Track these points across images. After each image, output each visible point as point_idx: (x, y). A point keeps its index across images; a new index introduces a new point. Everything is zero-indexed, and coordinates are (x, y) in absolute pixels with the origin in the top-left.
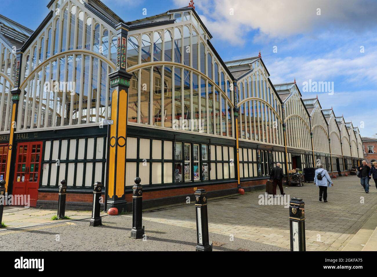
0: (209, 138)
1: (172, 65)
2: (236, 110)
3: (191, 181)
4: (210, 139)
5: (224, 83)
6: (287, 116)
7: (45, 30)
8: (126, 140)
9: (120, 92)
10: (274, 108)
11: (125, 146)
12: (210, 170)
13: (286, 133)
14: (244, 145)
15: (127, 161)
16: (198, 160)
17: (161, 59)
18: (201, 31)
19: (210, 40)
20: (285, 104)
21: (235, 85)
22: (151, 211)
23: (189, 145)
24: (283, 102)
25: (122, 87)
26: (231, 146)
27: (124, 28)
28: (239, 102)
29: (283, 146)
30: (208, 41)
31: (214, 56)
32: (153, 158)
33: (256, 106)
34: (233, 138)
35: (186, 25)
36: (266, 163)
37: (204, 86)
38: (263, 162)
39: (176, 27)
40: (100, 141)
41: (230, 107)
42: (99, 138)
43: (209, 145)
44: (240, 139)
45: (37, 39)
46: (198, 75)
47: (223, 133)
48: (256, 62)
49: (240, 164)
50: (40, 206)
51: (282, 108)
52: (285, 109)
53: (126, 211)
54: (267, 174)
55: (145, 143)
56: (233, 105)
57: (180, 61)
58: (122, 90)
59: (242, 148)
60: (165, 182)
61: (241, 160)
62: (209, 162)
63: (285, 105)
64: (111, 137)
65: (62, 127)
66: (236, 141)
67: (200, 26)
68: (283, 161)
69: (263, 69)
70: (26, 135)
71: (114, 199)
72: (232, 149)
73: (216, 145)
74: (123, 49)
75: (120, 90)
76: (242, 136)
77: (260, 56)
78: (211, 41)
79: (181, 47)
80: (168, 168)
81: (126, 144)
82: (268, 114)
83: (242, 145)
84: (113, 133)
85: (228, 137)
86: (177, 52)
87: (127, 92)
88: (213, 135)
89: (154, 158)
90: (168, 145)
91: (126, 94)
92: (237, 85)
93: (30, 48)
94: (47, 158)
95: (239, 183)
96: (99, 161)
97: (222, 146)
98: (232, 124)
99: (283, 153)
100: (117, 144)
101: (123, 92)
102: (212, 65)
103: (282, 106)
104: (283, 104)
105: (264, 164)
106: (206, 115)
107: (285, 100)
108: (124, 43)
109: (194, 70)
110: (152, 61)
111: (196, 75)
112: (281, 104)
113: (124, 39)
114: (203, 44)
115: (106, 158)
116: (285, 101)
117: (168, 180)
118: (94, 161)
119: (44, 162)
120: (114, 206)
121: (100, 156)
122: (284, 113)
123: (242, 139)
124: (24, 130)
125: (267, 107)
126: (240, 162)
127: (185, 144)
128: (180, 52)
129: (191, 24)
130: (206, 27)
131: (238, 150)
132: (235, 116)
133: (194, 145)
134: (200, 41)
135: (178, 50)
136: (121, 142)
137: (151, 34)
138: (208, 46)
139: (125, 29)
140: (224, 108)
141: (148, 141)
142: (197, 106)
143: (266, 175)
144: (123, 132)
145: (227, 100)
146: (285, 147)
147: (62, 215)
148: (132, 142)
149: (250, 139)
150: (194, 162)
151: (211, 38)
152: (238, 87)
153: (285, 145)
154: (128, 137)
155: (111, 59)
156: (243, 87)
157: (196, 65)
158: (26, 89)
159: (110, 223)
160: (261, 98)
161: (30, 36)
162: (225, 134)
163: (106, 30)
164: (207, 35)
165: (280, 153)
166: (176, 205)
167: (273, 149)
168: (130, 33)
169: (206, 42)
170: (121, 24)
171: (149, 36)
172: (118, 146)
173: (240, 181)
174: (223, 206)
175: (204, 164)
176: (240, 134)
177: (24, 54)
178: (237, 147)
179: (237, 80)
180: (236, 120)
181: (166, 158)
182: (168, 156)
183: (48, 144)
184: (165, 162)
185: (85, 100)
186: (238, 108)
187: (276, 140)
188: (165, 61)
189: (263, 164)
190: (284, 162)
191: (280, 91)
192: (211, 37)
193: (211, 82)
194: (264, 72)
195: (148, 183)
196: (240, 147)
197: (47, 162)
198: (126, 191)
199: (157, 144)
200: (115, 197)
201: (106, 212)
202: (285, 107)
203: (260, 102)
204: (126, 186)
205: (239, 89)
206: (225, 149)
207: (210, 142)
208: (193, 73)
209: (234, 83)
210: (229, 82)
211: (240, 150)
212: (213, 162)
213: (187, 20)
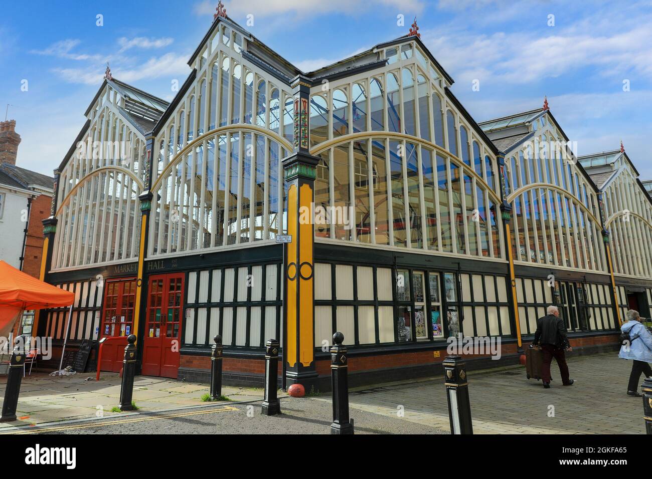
0: (458, 261)
1: (385, 137)
2: (505, 208)
3: (428, 339)
4: (459, 264)
5: (479, 161)
6: (610, 215)
7: (185, 99)
8: (313, 268)
9: (301, 188)
10: (581, 201)
11: (311, 280)
12: (463, 320)
13: (610, 248)
14: (526, 273)
15: (317, 303)
16: (438, 302)
17: (366, 127)
18: (433, 74)
19: (449, 88)
20: (603, 192)
21: (500, 163)
22: (361, 393)
23: (421, 275)
24: (600, 188)
25: (304, 179)
26: (501, 275)
27: (303, 84)
28: (510, 192)
29: (606, 272)
30: (446, 89)
31: (459, 115)
32: (359, 299)
33: (544, 199)
34: (503, 260)
35: (405, 67)
36: (573, 305)
37: (441, 168)
38: (566, 305)
39: (389, 72)
40: (272, 270)
41: (493, 203)
42: (270, 266)
43: (457, 273)
44: (516, 261)
45: (175, 114)
46: (431, 151)
47: (483, 251)
48: (540, 118)
49: (519, 308)
50: (182, 377)
51: (598, 199)
52: (605, 201)
53: (318, 390)
54: (577, 327)
55: (344, 273)
56: (500, 199)
57: (397, 128)
58: (304, 185)
59: (522, 278)
60: (382, 341)
61: (521, 300)
62: (460, 304)
63: (605, 193)
64: (289, 263)
65: (213, 249)
66: (508, 265)
67: (431, 65)
68: (609, 302)
69: (554, 130)
70: (161, 264)
71: (297, 369)
72: (501, 281)
73: (470, 274)
74: (303, 117)
75: (300, 185)
76: (520, 256)
77: (546, 107)
78: (452, 89)
79: (399, 105)
80: (386, 315)
81: (313, 275)
82: (570, 212)
83: (522, 273)
84: (292, 258)
85: (493, 258)
86: (392, 113)
87: (312, 187)
88: (465, 255)
89: (361, 297)
90: (384, 275)
91: (311, 190)
92: (505, 162)
93: (165, 129)
94: (191, 299)
95: (520, 345)
96: (271, 304)
97: (483, 275)
98: (498, 234)
99: (607, 288)
100: (299, 275)
101: (306, 187)
102: (456, 130)
103: (598, 196)
104: (600, 193)
105: (568, 308)
106: (449, 219)
107: (604, 184)
108: (305, 108)
109: (423, 142)
110: (352, 133)
111: (427, 151)
112: (595, 194)
113: (305, 101)
114: (437, 96)
115: (282, 298)
116: (605, 186)
117: (388, 337)
118: (263, 304)
119: (187, 306)
120: (298, 380)
121: (271, 296)
122: (603, 209)
123: (520, 262)
124: (159, 256)
125: (568, 199)
126: (520, 305)
127: (414, 273)
128: (398, 114)
129: (414, 64)
130: (442, 66)
131: (514, 281)
132: (504, 220)
133: (430, 273)
134: (433, 92)
135: (393, 109)
136: (306, 271)
137: (348, 89)
138: (446, 98)
139: (305, 84)
140: (483, 206)
141: (349, 269)
142: (431, 205)
143: (573, 329)
144: (307, 255)
145: (487, 191)
146: (610, 274)
147: (217, 394)
148: (323, 271)
149: (535, 261)
150: (432, 305)
151: (451, 84)
152: (506, 166)
153: (609, 272)
154: (315, 262)
155: (284, 136)
156: (517, 166)
157: (426, 133)
158: (159, 192)
159: (294, 410)
160: (554, 184)
161: (164, 110)
162: (487, 251)
163: (275, 89)
164: (444, 79)
165: (600, 287)
166: (405, 383)
167: (585, 279)
168: (313, 90)
169: (443, 92)
170: (299, 77)
171: (344, 90)
172: (300, 278)
173: (523, 341)
174: (491, 387)
175: (450, 308)
176: (516, 252)
177: (156, 139)
178: (513, 277)
179: (504, 154)
180: (507, 226)
181: (381, 298)
182: (385, 294)
183: (193, 276)
184: (380, 305)
185: (246, 204)
186: (509, 203)
187: (590, 262)
188: (372, 130)
189: (566, 307)
190: (611, 304)
191: (592, 168)
192: (451, 81)
193: (456, 161)
194: (556, 136)
195: (353, 343)
196: (516, 276)
197: (192, 306)
198: (316, 355)
199: (364, 274)
200: (299, 366)
201: (286, 392)
202: (604, 197)
203: (552, 191)
204: (316, 346)
205: (509, 170)
206: (489, 280)
207: (459, 268)
208: (423, 147)
209: (498, 159)
210: (489, 159)
211: (518, 283)
212: (467, 304)
213: (407, 58)
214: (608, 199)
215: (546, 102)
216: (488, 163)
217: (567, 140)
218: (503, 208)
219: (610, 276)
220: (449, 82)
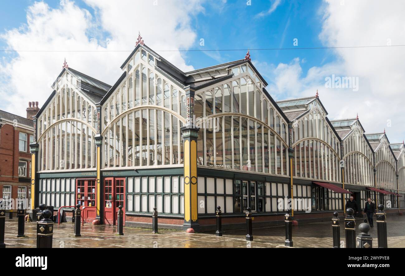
1: (231, 115)
2: (291, 151)
4: (265, 178)
5: (279, 126)
6: (346, 153)
7: (120, 87)
8: (197, 179)
10: (332, 146)
11: (196, 184)
12: (266, 204)
15: (199, 195)
16: (255, 195)
17: (222, 110)
18: (257, 80)
19: (265, 88)
20: (344, 141)
21: (290, 127)
23: (247, 183)
24: (342, 139)
25: (192, 138)
26: (285, 183)
27: (191, 90)
28: (294, 142)
29: (340, 183)
30: (263, 89)
31: (270, 102)
32: (218, 193)
33: (311, 145)
34: (288, 176)
35: (242, 77)
36: (321, 198)
38: (318, 198)
39: (235, 80)
40: (175, 179)
41: (284, 147)
43: (264, 182)
44: (294, 177)
46: (254, 122)
48: (313, 102)
51: (341, 145)
52: (344, 146)
54: (322, 208)
55: (211, 181)
56: (288, 146)
57: (237, 110)
58: (193, 140)
59: (297, 185)
60: (227, 212)
61: (295, 195)
62: (265, 197)
63: (345, 142)
64: (186, 177)
66: (290, 178)
67: (256, 76)
68: (340, 196)
69: (320, 108)
71: (190, 222)
72: (286, 186)
73: (271, 182)
74: (192, 107)
75: (191, 141)
76: (296, 175)
77: (317, 98)
80: (230, 201)
81: (197, 182)
83: (296, 182)
84: (187, 174)
85: (282, 175)
87: (196, 142)
88: (268, 174)
90: (229, 183)
92: (292, 127)
95: (293, 216)
96: (176, 194)
97: (277, 183)
98: (286, 163)
100: (191, 182)
101: (193, 141)
102: (267, 110)
104: (342, 142)
107: (345, 137)
108: (192, 102)
109: (250, 117)
110: (215, 114)
111: (252, 122)
112: (340, 142)
113: (192, 99)
114: (259, 92)
115: (182, 192)
116: (345, 138)
118: (171, 194)
120: (191, 227)
122: (343, 150)
123: (296, 177)
125: (324, 145)
126: (294, 197)
127: (244, 181)
128: (238, 102)
129: (247, 75)
130: (261, 75)
131: (292, 186)
132: (290, 157)
133: (251, 182)
134: (256, 90)
136: (193, 180)
137: (213, 91)
138: (263, 93)
139: (193, 90)
141: (213, 180)
143: (320, 209)
144: (195, 173)
145: (282, 142)
146: (342, 183)
148: (201, 180)
149: (304, 177)
150: (251, 196)
151: (266, 86)
152: (293, 129)
153: (342, 182)
154: (198, 177)
155: (181, 114)
156: (298, 129)
157: (252, 112)
160: (318, 138)
162: (279, 172)
164: (262, 83)
168: (196, 93)
169: (261, 90)
170: (190, 87)
171: (211, 91)
172: (191, 184)
173: (294, 214)
175: (260, 198)
176: (295, 173)
178: (292, 184)
179: (292, 123)
180: (291, 159)
181: (228, 193)
183: (130, 179)
184: (227, 196)
186: (293, 148)
187: (332, 176)
188: (225, 112)
190: (341, 198)
193: (267, 127)
194: (321, 112)
196: (294, 184)
198: (198, 217)
199: (220, 182)
201: (186, 231)
202: (344, 144)
203: (316, 141)
204: (198, 213)
205: (294, 131)
206: (280, 185)
207: (265, 179)
208: (250, 119)
209: (289, 125)
210: (284, 125)
211: (294, 187)
212: (268, 197)
213: (244, 72)
214: (346, 145)
215: (317, 93)
216: (284, 127)
217: (327, 114)
218: (289, 151)
219: (342, 184)
220: (265, 84)
